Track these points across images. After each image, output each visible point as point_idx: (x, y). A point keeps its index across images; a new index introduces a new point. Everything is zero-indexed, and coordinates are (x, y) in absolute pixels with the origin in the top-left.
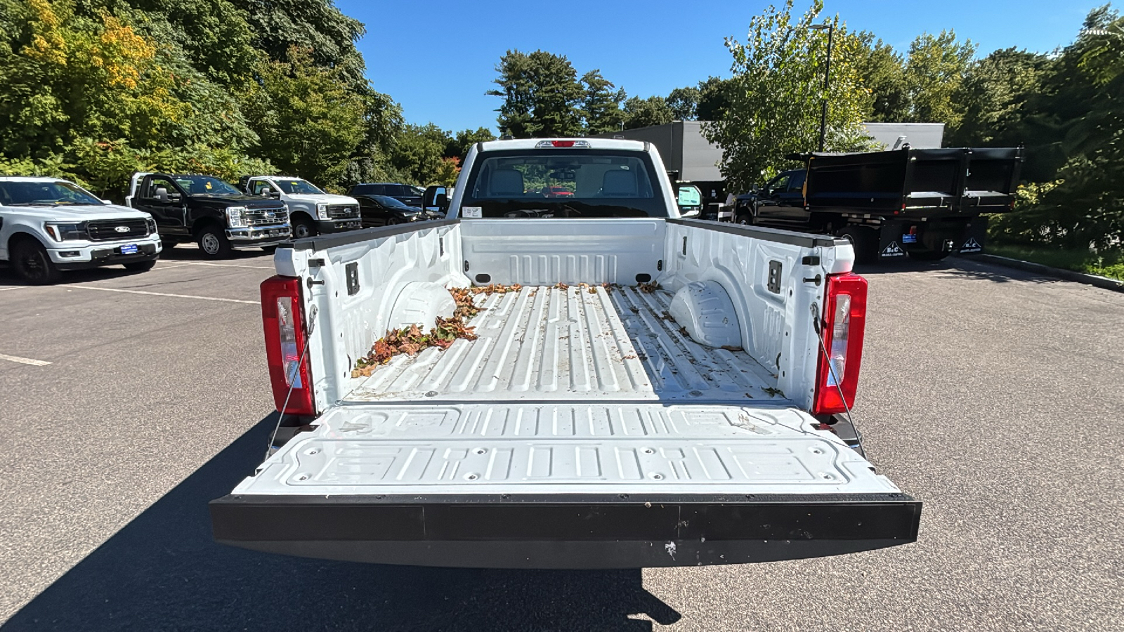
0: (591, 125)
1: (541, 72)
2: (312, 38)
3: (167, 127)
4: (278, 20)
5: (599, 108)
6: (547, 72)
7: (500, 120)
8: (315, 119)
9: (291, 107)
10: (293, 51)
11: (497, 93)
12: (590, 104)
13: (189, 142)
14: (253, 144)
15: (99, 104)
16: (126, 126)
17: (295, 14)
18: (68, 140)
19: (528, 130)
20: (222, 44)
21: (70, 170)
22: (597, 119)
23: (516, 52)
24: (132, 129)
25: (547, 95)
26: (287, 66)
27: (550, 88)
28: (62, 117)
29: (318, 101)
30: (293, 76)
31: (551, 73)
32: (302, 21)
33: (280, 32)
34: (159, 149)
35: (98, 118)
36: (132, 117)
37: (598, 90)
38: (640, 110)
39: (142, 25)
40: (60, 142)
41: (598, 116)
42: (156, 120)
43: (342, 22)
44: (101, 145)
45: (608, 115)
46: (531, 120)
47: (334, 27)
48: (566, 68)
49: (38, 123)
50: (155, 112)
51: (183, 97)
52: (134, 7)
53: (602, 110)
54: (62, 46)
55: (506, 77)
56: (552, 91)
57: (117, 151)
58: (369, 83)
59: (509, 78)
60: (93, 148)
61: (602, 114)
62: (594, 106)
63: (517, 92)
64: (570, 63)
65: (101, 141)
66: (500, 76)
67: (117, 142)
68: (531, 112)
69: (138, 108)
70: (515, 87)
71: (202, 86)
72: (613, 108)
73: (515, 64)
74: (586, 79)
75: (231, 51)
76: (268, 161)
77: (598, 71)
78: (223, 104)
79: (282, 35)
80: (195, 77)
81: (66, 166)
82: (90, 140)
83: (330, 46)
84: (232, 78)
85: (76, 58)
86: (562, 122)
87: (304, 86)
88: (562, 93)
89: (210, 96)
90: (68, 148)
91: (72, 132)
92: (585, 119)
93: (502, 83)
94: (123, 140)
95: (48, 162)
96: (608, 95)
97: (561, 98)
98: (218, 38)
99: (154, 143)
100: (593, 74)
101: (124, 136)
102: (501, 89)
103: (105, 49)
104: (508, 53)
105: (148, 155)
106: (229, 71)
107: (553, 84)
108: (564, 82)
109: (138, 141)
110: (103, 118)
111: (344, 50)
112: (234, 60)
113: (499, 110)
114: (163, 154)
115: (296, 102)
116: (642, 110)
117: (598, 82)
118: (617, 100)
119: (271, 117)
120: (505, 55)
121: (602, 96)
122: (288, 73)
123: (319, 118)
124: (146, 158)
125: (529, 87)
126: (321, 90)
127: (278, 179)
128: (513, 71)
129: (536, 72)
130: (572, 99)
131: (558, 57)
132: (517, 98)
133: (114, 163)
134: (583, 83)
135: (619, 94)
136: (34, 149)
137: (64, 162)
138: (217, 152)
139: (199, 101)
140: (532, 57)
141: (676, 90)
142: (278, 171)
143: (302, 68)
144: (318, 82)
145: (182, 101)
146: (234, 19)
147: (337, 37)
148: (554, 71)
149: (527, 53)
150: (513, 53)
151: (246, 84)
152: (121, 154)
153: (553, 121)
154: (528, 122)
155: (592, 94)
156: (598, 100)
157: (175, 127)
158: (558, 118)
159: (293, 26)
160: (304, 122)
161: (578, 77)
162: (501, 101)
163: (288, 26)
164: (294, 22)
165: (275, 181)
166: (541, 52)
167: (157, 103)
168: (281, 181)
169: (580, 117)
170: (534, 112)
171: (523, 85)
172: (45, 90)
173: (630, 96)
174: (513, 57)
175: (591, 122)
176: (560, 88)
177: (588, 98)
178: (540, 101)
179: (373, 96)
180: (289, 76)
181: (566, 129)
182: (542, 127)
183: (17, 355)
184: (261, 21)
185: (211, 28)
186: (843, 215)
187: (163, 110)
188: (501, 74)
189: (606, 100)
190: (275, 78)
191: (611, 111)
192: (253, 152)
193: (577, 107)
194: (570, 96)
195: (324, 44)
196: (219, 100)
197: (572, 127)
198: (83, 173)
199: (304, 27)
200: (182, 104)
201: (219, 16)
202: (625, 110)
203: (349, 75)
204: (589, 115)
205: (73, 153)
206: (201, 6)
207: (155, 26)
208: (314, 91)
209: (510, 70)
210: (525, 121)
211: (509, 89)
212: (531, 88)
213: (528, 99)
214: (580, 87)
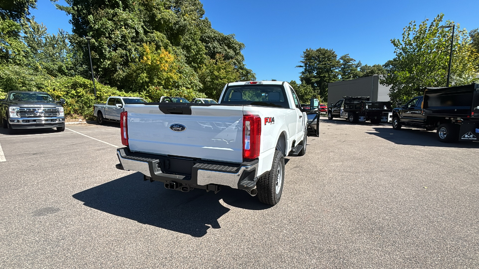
0: (343, 78)
1: (321, 56)
2: (226, 50)
3: (175, 82)
4: (215, 45)
5: (348, 70)
6: (323, 57)
7: (300, 77)
8: (221, 79)
9: (214, 75)
10: (217, 56)
11: (301, 66)
12: (343, 69)
13: (180, 87)
14: (200, 88)
15: (158, 75)
16: (163, 82)
17: (221, 43)
18: (148, 87)
19: (313, 81)
20: (196, 55)
21: (147, 96)
22: (346, 75)
23: (310, 49)
24: (165, 83)
25: (323, 66)
26: (214, 61)
27: (324, 63)
28: (147, 80)
29: (223, 72)
30: (216, 64)
31: (325, 57)
32: (223, 45)
33: (216, 49)
34: (171, 89)
35: (156, 80)
36: (165, 80)
37: (348, 63)
38: (368, 71)
39: (174, 51)
40: (146, 87)
41: (347, 74)
42: (171, 80)
43: (237, 44)
44: (156, 88)
45: (352, 73)
46: (315, 77)
47: (234, 46)
48: (332, 54)
49: (141, 82)
50: (171, 78)
51: (180, 73)
52: (173, 46)
53: (349, 71)
54: (150, 59)
55: (305, 60)
56: (325, 64)
57: (160, 90)
58: (245, 66)
59: (306, 60)
60: (154, 89)
61: (349, 73)
62: (345, 70)
63: (309, 66)
64: (334, 52)
65: (156, 87)
66: (302, 59)
67: (160, 87)
68: (315, 73)
69: (167, 77)
70: (309, 63)
71: (187, 69)
72: (354, 70)
73: (309, 54)
74: (341, 58)
75: (199, 57)
76: (204, 94)
77: (348, 54)
78: (192, 75)
79: (216, 50)
80: (185, 66)
81: (146, 95)
82: (153, 87)
83: (231, 53)
84: (198, 66)
85: (153, 62)
86: (329, 77)
87: (219, 67)
88: (330, 65)
89: (189, 72)
90: (148, 89)
91: (150, 84)
92: (340, 75)
93: (303, 62)
94: (162, 87)
95: (142, 93)
96: (352, 65)
97: (329, 67)
98: (195, 53)
99: (170, 87)
100: (345, 56)
101: (162, 85)
102: (303, 65)
103: (161, 59)
104: (307, 50)
105: (168, 91)
106: (197, 63)
107: (326, 61)
108: (331, 60)
109: (166, 87)
110: (158, 80)
111: (237, 54)
112: (199, 60)
113: (301, 73)
114: (172, 91)
115: (216, 73)
116: (370, 71)
117: (348, 59)
118: (357, 67)
119: (208, 79)
120: (305, 51)
121: (349, 65)
122: (215, 63)
123: (223, 78)
124: (167, 92)
125: (315, 63)
126: (225, 69)
127: (204, 99)
128: (308, 57)
129: (318, 57)
130: (334, 67)
131: (329, 50)
132: (309, 68)
133: (158, 94)
134: (340, 60)
135: (358, 64)
136: (139, 89)
137: (146, 93)
138: (188, 90)
139: (185, 74)
140: (317, 51)
141: (389, 61)
142: (207, 97)
143: (219, 61)
144: (224, 66)
145: (180, 74)
146: (200, 46)
147: (235, 50)
148: (326, 56)
149: (315, 50)
150: (309, 49)
151: (202, 68)
152: (161, 91)
153: (325, 77)
154: (313, 77)
155: (344, 65)
156: (347, 67)
157: (177, 82)
158: (327, 75)
159: (220, 47)
160: (217, 80)
161: (338, 58)
162: (302, 70)
163: (218, 47)
164: (221, 45)
165: (203, 100)
166: (322, 48)
167: (172, 75)
168: (205, 100)
169: (338, 75)
170: (316, 73)
171: (312, 62)
172: (144, 72)
173: (363, 65)
174: (308, 51)
175: (343, 76)
176: (329, 62)
177: (343, 66)
178: (319, 68)
179: (246, 70)
180: (215, 64)
181: (331, 80)
182: (319, 79)
183: (114, 144)
184: (210, 46)
185: (194, 50)
186: (446, 118)
187: (174, 77)
188: (303, 58)
189: (351, 67)
190: (211, 65)
191: (353, 72)
192: (200, 91)
193: (337, 70)
194: (333, 66)
195: (229, 52)
196: (191, 73)
197: (333, 79)
198: (150, 97)
199: (224, 47)
200: (180, 75)
201: (196, 46)
202: (360, 71)
203: (237, 63)
204: (342, 74)
205: (149, 90)
206: (191, 43)
207: (178, 51)
208: (223, 69)
209: (307, 57)
210: (311, 77)
211: (306, 64)
212: (316, 64)
213: (314, 68)
214: (339, 62)
